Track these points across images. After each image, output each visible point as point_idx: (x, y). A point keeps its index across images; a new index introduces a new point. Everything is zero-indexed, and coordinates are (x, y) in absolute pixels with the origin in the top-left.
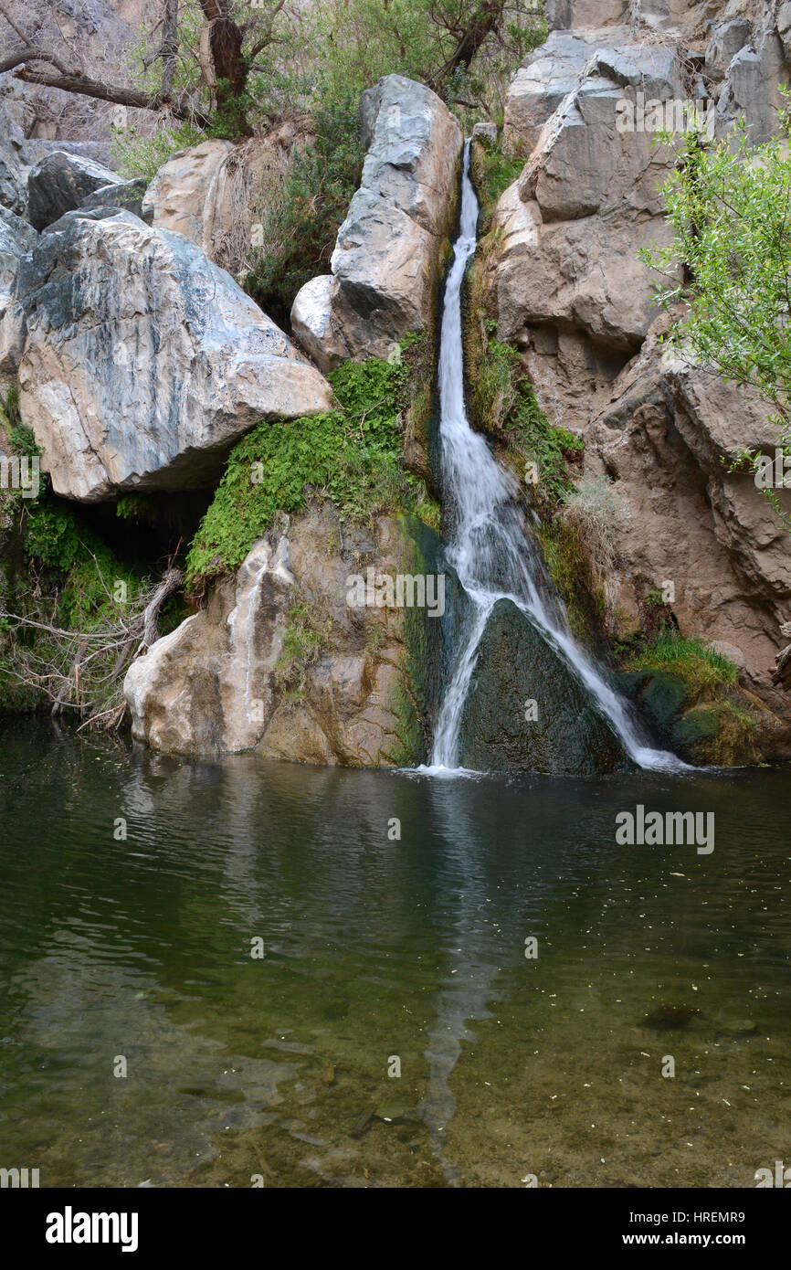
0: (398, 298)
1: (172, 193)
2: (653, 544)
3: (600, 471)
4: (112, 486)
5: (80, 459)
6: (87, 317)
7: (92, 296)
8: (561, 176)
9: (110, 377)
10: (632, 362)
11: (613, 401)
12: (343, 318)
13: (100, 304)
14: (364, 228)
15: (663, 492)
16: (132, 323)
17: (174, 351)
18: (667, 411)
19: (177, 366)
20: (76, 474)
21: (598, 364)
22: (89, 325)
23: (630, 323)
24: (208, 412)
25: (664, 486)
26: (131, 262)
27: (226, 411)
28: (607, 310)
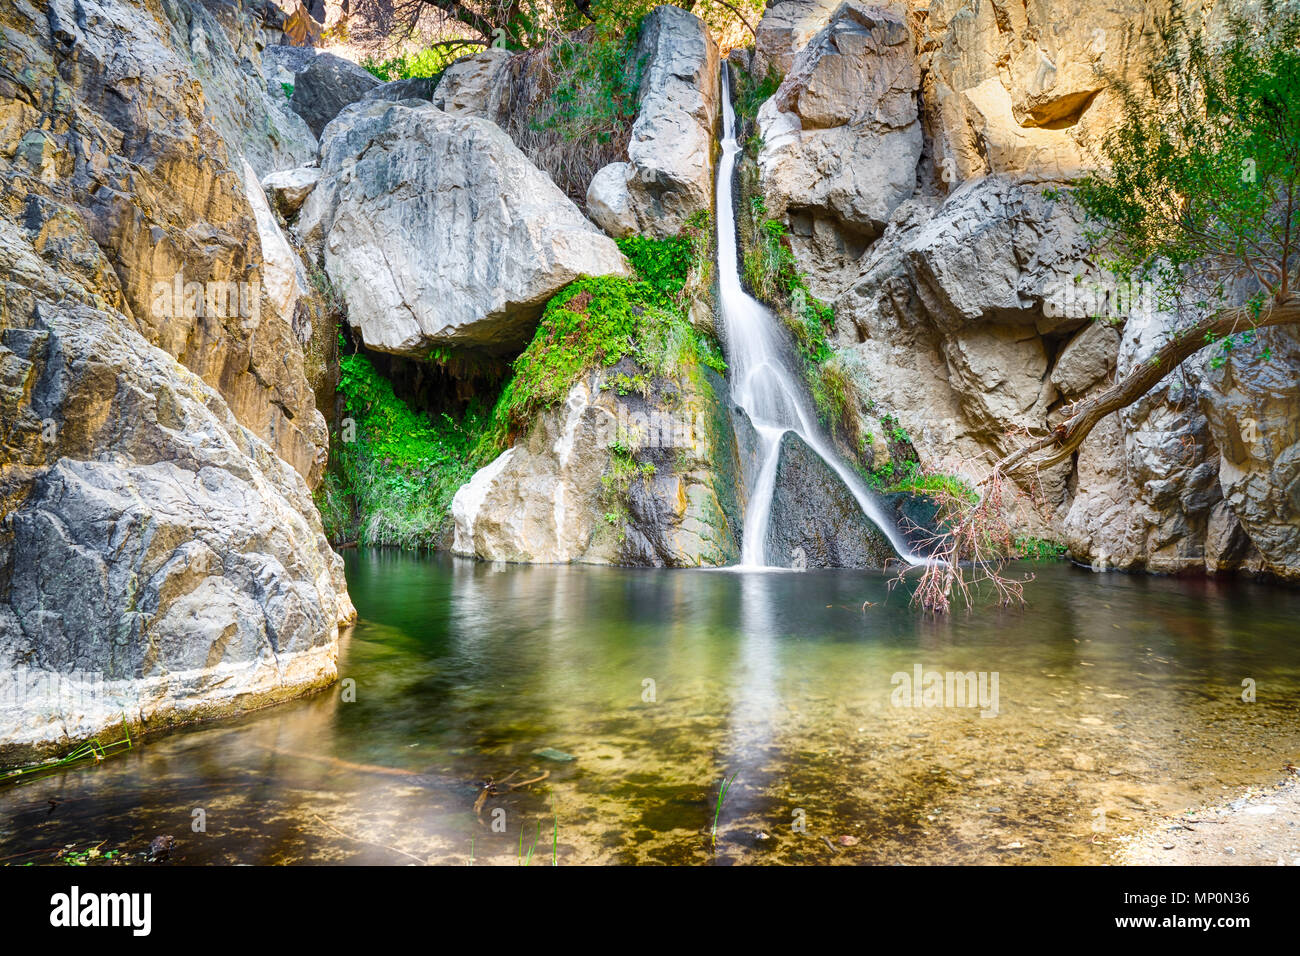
0: (687, 182)
1: (461, 91)
2: (897, 392)
3: (853, 331)
4: (424, 338)
5: (395, 315)
6: (402, 190)
7: (409, 172)
8: (820, 93)
9: (425, 241)
10: (875, 244)
11: (862, 274)
12: (637, 198)
13: (417, 178)
14: (656, 125)
15: (906, 349)
16: (450, 195)
17: (492, 219)
18: (910, 283)
19: (495, 233)
20: (389, 327)
21: (845, 246)
22: (404, 197)
23: (876, 212)
24: (527, 271)
25: (905, 344)
26: (450, 144)
27: (544, 270)
28: (857, 200)
